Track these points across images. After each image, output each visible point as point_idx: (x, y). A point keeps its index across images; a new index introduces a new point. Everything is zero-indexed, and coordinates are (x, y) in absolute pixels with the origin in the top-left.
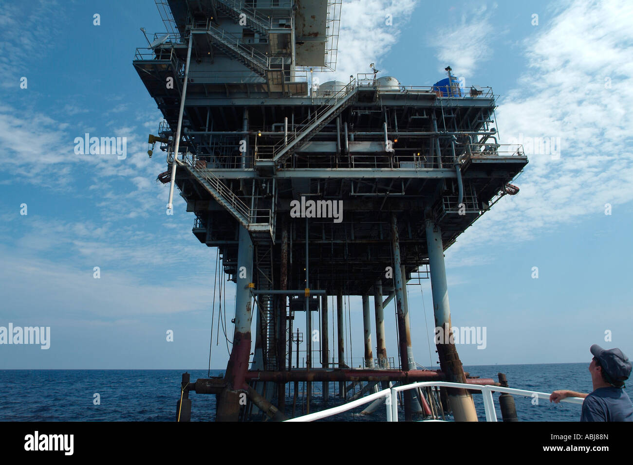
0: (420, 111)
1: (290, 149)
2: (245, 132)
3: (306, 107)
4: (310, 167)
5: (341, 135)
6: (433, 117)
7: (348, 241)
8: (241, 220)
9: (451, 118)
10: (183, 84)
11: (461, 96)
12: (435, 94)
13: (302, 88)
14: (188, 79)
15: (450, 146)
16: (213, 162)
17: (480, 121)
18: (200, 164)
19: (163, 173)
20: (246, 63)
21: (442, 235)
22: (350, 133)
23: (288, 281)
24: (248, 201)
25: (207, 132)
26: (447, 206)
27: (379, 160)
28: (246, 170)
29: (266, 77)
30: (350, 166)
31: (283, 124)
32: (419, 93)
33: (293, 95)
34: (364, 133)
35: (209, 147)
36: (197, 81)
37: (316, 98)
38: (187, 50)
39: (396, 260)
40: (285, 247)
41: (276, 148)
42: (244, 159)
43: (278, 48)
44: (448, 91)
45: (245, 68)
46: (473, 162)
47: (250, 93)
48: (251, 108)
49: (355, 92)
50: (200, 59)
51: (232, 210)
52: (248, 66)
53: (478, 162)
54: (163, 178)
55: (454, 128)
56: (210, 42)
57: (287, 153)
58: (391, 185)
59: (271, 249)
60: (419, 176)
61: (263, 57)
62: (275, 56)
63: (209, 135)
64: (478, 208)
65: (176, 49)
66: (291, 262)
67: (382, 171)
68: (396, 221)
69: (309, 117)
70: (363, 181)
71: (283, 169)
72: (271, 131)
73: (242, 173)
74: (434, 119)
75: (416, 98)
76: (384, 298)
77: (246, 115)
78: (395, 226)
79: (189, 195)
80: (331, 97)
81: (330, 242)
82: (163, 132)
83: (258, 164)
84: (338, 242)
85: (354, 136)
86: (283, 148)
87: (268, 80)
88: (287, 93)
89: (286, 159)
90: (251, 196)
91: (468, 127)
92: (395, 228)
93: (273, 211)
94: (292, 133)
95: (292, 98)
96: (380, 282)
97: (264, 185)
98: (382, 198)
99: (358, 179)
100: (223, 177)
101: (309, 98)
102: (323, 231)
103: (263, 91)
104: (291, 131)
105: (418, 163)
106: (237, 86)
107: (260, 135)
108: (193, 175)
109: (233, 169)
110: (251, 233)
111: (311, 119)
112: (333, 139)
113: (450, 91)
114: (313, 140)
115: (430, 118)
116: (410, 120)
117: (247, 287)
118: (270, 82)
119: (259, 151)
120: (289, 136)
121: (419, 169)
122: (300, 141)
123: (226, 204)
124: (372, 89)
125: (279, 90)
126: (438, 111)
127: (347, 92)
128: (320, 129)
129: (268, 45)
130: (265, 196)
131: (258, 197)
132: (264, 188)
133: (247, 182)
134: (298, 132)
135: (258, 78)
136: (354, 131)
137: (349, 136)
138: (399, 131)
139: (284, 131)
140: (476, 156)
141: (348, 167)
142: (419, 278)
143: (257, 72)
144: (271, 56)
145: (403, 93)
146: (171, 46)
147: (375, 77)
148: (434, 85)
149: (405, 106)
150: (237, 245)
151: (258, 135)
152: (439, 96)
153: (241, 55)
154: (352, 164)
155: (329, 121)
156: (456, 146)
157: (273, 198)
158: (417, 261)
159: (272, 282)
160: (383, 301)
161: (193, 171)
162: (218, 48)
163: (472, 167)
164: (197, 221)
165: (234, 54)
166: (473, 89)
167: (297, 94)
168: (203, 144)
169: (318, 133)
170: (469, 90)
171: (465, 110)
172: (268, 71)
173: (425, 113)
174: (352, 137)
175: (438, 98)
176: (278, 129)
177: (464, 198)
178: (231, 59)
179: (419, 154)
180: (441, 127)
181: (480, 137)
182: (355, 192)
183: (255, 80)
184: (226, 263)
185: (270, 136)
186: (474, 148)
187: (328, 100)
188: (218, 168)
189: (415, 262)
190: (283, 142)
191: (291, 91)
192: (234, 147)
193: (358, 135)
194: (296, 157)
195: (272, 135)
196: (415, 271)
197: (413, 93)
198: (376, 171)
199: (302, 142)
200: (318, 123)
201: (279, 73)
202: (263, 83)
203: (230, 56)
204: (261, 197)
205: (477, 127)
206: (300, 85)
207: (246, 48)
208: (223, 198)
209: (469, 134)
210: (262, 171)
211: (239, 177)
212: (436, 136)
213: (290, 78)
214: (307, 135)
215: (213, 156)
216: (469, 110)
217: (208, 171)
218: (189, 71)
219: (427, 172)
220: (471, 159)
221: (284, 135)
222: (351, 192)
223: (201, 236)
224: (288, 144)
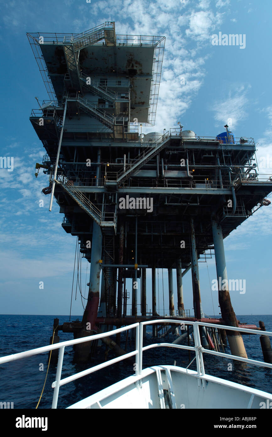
0: (209, 152)
1: (127, 175)
2: (99, 163)
3: (138, 148)
4: (140, 186)
5: (159, 166)
6: (217, 156)
7: (163, 234)
8: (95, 219)
9: (228, 156)
10: (60, 132)
11: (234, 143)
12: (218, 141)
13: (136, 136)
14: (64, 129)
15: (228, 174)
16: (78, 181)
17: (246, 159)
18: (70, 183)
19: (46, 188)
20: (101, 120)
21: (222, 231)
22: (165, 165)
23: (124, 259)
24: (100, 207)
25: (74, 163)
26: (226, 212)
27: (183, 182)
28: (99, 187)
29: (113, 129)
30: (165, 186)
31: (122, 159)
32: (209, 141)
33: (129, 140)
34: (174, 165)
35: (75, 172)
36: (69, 130)
37: (144, 143)
38: (63, 111)
39: (193, 246)
40: (122, 237)
41: (119, 173)
42: (98, 180)
43: (121, 111)
44: (226, 140)
45: (100, 123)
46: (243, 185)
47: (102, 139)
48: (103, 149)
49: (168, 139)
50: (71, 117)
51: (90, 213)
52: (102, 122)
53: (246, 185)
54: (45, 191)
55: (230, 163)
56: (78, 106)
57: (125, 177)
58: (191, 198)
59: (114, 238)
60: (209, 193)
61: (111, 116)
62: (119, 116)
63: (75, 165)
64: (245, 214)
65: (57, 111)
66: (126, 246)
67: (185, 190)
68: (193, 221)
69: (139, 155)
70: (173, 196)
71: (122, 187)
72: (115, 163)
73: (97, 189)
74: (218, 157)
75: (207, 144)
76: (183, 270)
77: (99, 153)
78: (193, 225)
79: (62, 202)
80: (153, 142)
81: (151, 234)
82: (46, 162)
83: (107, 184)
84: (156, 234)
85: (168, 167)
86: (123, 174)
87: (114, 131)
88: (126, 139)
89: (125, 181)
90: (101, 204)
91: (238, 162)
92: (192, 225)
93: (116, 214)
94: (129, 164)
95: (128, 142)
96: (180, 260)
97: (110, 197)
98: (185, 206)
99: (170, 194)
100: (84, 191)
101: (140, 143)
102: (147, 227)
103: (110, 138)
104: (128, 163)
105: (207, 185)
106: (94, 134)
107: (108, 165)
108: (66, 190)
109: (91, 187)
110: (101, 227)
111: (140, 156)
112: (154, 168)
113: (227, 140)
114: (142, 169)
115: (215, 156)
116: (202, 157)
117: (97, 263)
118: (115, 132)
119: (107, 176)
120: (127, 166)
121: (208, 189)
122: (134, 169)
123: (86, 209)
124: (179, 138)
125: (121, 137)
126: (220, 152)
127: (163, 140)
128: (146, 162)
129: (114, 110)
130: (110, 204)
131: (105, 204)
132: (110, 199)
133: (100, 195)
134: (133, 164)
135: (108, 130)
136: (167, 164)
137: (164, 167)
138: (195, 165)
139: (123, 163)
140: (244, 181)
141: (164, 187)
142: (205, 258)
143: (107, 126)
144: (116, 116)
145: (198, 141)
146: (54, 108)
147: (181, 130)
148: (217, 136)
149: (199, 149)
150: (92, 235)
151: (107, 165)
152: (220, 143)
153: (97, 115)
154: (166, 185)
155: (152, 158)
156: (231, 174)
157: (116, 206)
158: (205, 247)
159: (114, 260)
160: (182, 272)
161: (66, 188)
162: (83, 110)
163: (241, 188)
164: (64, 219)
165: (93, 114)
166: (242, 139)
167: (132, 140)
168: (71, 170)
169: (145, 164)
170: (239, 140)
171: (236, 152)
172: (115, 125)
173: (212, 153)
174: (166, 167)
175: (220, 144)
176: (119, 161)
177: (237, 208)
178: (91, 117)
179: (208, 179)
180: (222, 162)
181: (245, 169)
182: (167, 203)
183: (106, 130)
184: (82, 246)
185: (114, 166)
186: (243, 176)
187: (151, 144)
188: (81, 186)
189: (204, 247)
190: (123, 170)
191: (128, 138)
192: (91, 173)
193: (170, 166)
194: (131, 180)
195: (115, 165)
196: (202, 254)
197: (205, 141)
198: (182, 189)
199: (135, 170)
200: (145, 158)
201: (121, 127)
202: (111, 133)
203: (90, 115)
204: (107, 204)
205: (244, 163)
206: (134, 135)
207: (101, 111)
208: (84, 205)
209: (240, 167)
210: (109, 188)
211: (95, 192)
212: (219, 168)
213: (127, 130)
214: (138, 166)
215: (77, 178)
216: (240, 152)
217: (75, 188)
218: (64, 124)
219: (214, 190)
220: (241, 183)
221: (123, 166)
222: (165, 202)
223: (67, 228)
224: (126, 172)
